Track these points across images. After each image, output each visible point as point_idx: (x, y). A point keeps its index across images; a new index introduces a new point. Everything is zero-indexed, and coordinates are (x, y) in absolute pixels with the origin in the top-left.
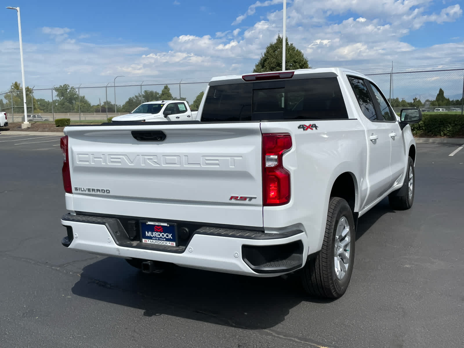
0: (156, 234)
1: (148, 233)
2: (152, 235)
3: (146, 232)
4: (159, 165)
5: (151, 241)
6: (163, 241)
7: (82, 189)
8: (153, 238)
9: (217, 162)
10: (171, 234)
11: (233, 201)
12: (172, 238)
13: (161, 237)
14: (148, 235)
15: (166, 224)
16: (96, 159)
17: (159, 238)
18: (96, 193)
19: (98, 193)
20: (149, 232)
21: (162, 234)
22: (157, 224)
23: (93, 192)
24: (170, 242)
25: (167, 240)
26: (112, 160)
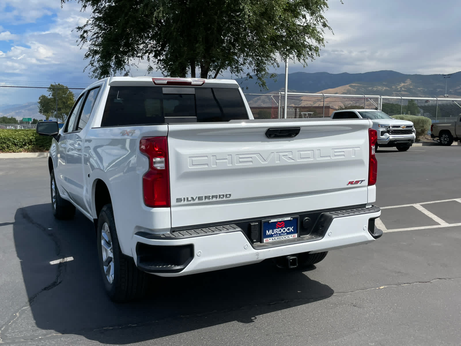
0: (277, 230)
1: (269, 232)
2: (273, 232)
3: (267, 231)
4: (294, 161)
5: (273, 238)
6: (285, 235)
7: (190, 199)
8: (274, 236)
9: (343, 153)
10: (293, 227)
11: (350, 186)
12: (293, 231)
13: (282, 233)
14: (269, 234)
15: (289, 219)
16: (217, 161)
17: (280, 234)
18: (211, 200)
19: (214, 199)
20: (270, 230)
21: (279, 229)
22: (280, 220)
23: (206, 200)
24: (292, 235)
25: (288, 233)
26: (240, 160)
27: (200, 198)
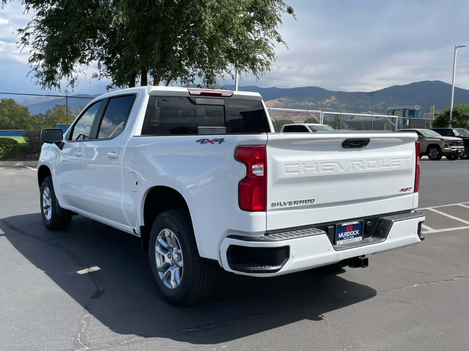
0: (346, 233)
1: (340, 235)
2: (343, 235)
3: (339, 234)
4: (364, 169)
5: (344, 241)
6: (352, 238)
7: (282, 204)
8: (344, 238)
9: (398, 163)
10: (358, 230)
11: (402, 192)
12: (358, 234)
13: (350, 236)
14: (340, 237)
15: (356, 223)
16: (306, 169)
17: (348, 237)
18: (298, 205)
19: (301, 204)
20: (342, 234)
21: (348, 232)
22: (350, 223)
23: (295, 204)
24: (358, 238)
25: (355, 236)
26: (324, 168)
27: (290, 203)
